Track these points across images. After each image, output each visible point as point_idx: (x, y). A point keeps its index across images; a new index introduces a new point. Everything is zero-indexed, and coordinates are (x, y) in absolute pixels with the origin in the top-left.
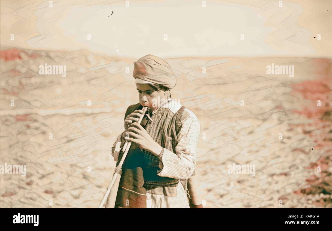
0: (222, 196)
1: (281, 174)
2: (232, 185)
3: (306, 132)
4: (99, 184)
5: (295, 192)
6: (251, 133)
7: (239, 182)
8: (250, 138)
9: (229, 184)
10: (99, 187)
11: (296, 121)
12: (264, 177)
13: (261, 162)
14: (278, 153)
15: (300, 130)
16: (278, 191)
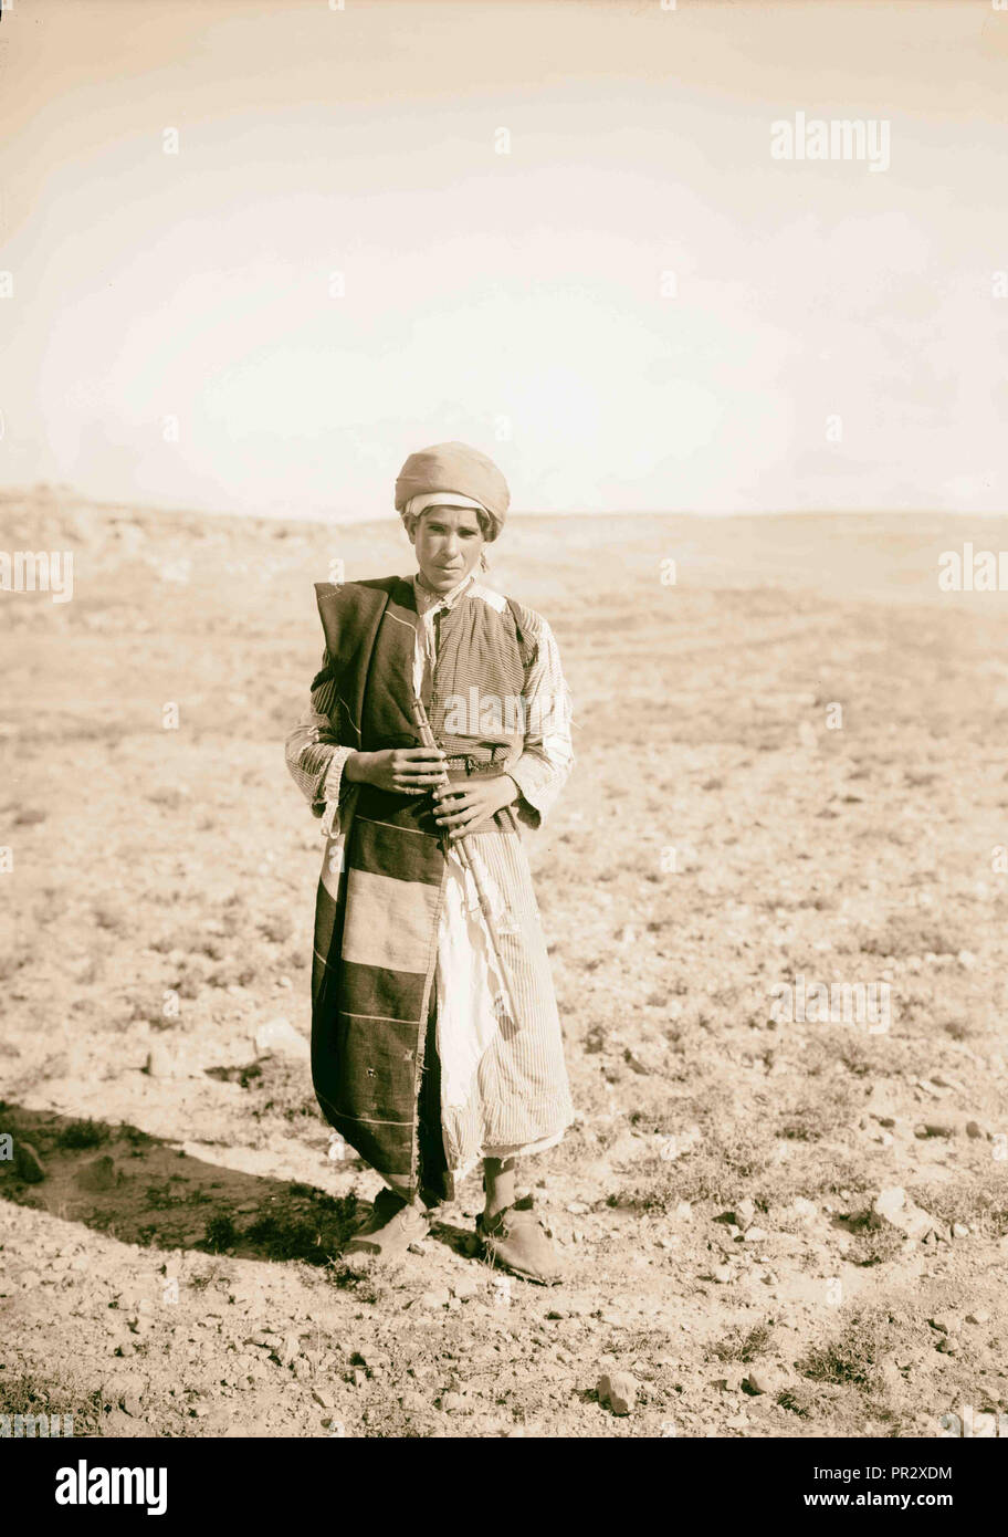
0: (591, 967)
1: (803, 905)
2: (629, 936)
3: (914, 782)
4: (156, 939)
5: (843, 951)
6: (712, 786)
7: (654, 928)
8: (710, 802)
9: (618, 935)
10: (158, 948)
11: (882, 749)
12: (744, 912)
13: (740, 873)
14: (803, 848)
15: (894, 774)
16: (784, 951)
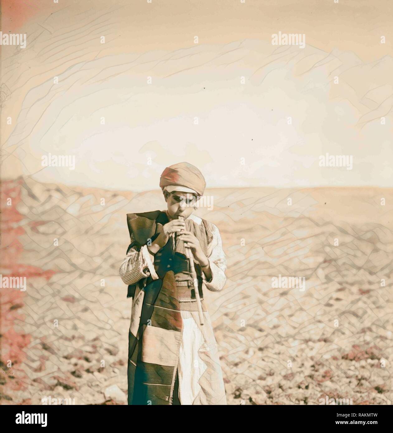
0: (236, 365)
1: (319, 340)
2: (251, 352)
3: (363, 292)
4: (66, 354)
5: (335, 358)
6: (283, 294)
7: (261, 349)
9: (247, 352)
10: (66, 358)
11: (350, 279)
12: (296, 343)
13: (295, 328)
14: (319, 318)
15: (355, 289)
16: (312, 358)
